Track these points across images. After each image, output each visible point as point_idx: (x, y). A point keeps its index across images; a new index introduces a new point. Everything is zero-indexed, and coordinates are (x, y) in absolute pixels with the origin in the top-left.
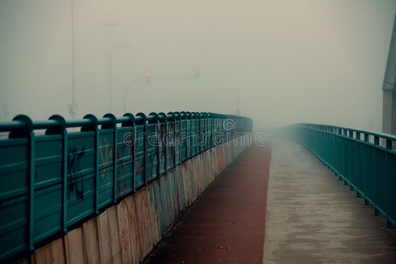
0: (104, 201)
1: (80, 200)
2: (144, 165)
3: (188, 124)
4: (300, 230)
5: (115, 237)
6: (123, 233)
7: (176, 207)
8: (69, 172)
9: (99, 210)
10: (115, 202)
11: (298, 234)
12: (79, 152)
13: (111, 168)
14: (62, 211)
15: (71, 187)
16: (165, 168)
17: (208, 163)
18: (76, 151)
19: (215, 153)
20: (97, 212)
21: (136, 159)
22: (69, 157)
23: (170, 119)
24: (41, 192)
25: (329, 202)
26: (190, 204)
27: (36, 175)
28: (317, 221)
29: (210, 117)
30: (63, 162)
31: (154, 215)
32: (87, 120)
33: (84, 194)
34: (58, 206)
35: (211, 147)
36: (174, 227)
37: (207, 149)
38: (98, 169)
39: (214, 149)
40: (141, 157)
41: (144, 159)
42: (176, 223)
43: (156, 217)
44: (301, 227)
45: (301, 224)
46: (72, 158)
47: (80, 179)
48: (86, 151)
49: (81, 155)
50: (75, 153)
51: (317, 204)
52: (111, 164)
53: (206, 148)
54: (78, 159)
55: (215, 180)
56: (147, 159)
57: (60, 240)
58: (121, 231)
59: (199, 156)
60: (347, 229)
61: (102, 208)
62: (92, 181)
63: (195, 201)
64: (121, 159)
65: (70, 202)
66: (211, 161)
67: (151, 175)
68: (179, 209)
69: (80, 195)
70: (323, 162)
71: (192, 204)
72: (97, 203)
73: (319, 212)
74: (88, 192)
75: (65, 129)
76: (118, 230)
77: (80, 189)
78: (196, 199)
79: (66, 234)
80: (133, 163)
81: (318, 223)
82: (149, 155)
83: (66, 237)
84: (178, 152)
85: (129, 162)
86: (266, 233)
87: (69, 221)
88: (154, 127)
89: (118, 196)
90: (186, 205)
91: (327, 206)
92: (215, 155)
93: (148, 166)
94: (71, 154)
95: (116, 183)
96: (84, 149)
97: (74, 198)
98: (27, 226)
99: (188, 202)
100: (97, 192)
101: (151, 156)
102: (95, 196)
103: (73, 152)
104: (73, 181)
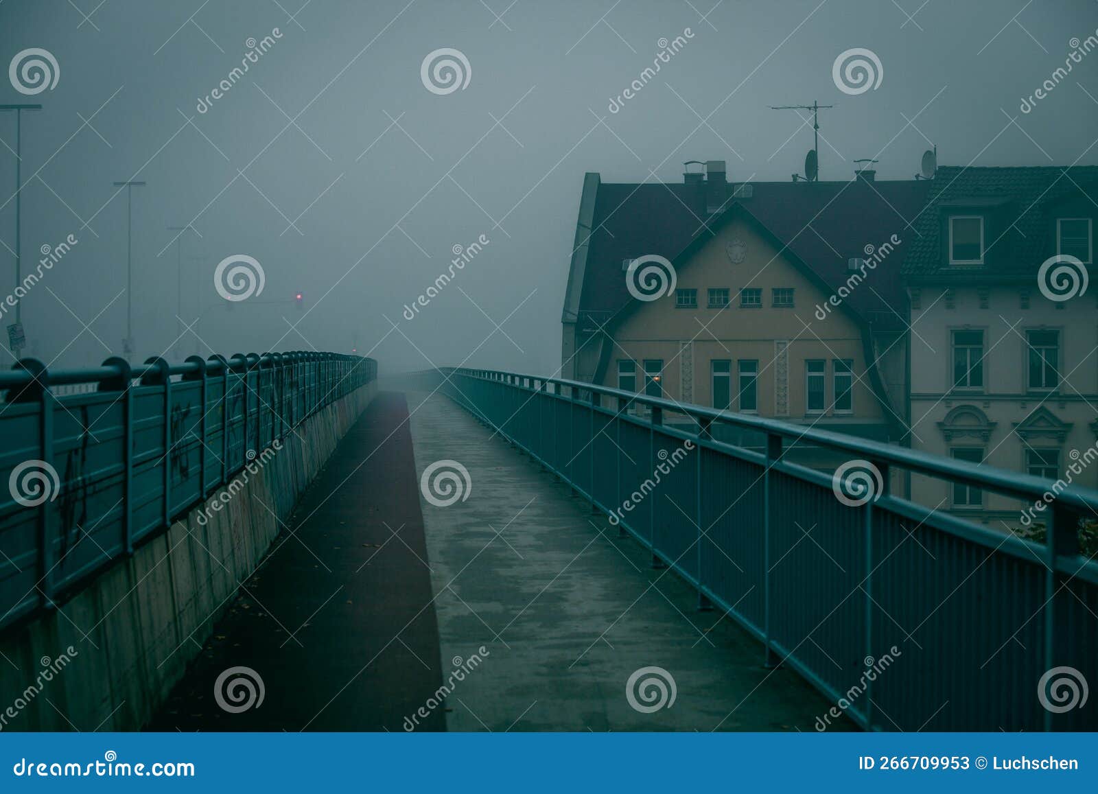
0: (212, 480)
1: (184, 479)
2: (258, 428)
3: (307, 368)
4: (473, 520)
5: (226, 531)
6: (235, 525)
7: (295, 488)
8: (173, 441)
9: (207, 493)
10: (225, 480)
11: (471, 524)
12: (184, 410)
13: (220, 433)
14: (164, 496)
15: (175, 459)
16: (281, 433)
17: (329, 423)
18: (180, 410)
19: (337, 407)
20: (205, 496)
21: (248, 419)
22: (172, 417)
23: (287, 362)
24: (142, 467)
25: (504, 479)
26: (310, 481)
27: (134, 444)
28: (493, 506)
29: (331, 358)
30: (165, 426)
31: (270, 499)
32: (191, 364)
33: (190, 470)
34: (158, 489)
35: (332, 402)
36: (293, 514)
37: (328, 404)
38: (206, 434)
39: (335, 403)
40: (254, 416)
41: (258, 419)
42: (295, 510)
43: (272, 501)
44: (473, 515)
45: (471, 510)
46: (175, 419)
47: (184, 450)
48: (192, 408)
49: (186, 414)
50: (178, 412)
51: (489, 481)
52: (220, 428)
53: (327, 402)
54: (183, 420)
55: (337, 447)
56: (261, 418)
57: (162, 538)
58: (232, 524)
59: (319, 413)
60: (535, 518)
61: (211, 490)
62: (197, 452)
63: (315, 478)
64: (232, 419)
65: (173, 482)
66: (333, 420)
67: (266, 442)
68: (298, 489)
69: (184, 471)
70: (476, 416)
71: (313, 481)
72: (205, 483)
73: (494, 494)
74: (193, 468)
75: (168, 376)
76: (230, 522)
77: (184, 464)
78: (318, 475)
79: (169, 529)
80: (245, 425)
81: (497, 510)
82: (263, 413)
83: (169, 532)
84: (296, 408)
85: (241, 423)
86: (425, 523)
87: (173, 510)
88: (269, 373)
89: (228, 473)
90: (306, 483)
91: (502, 485)
92: (338, 413)
93: (262, 428)
94: (174, 413)
95: (226, 453)
96: (189, 406)
97: (178, 477)
98: (124, 519)
99: (308, 480)
100: (205, 467)
101: (265, 414)
102: (202, 473)
103: (176, 410)
104: (177, 452)
